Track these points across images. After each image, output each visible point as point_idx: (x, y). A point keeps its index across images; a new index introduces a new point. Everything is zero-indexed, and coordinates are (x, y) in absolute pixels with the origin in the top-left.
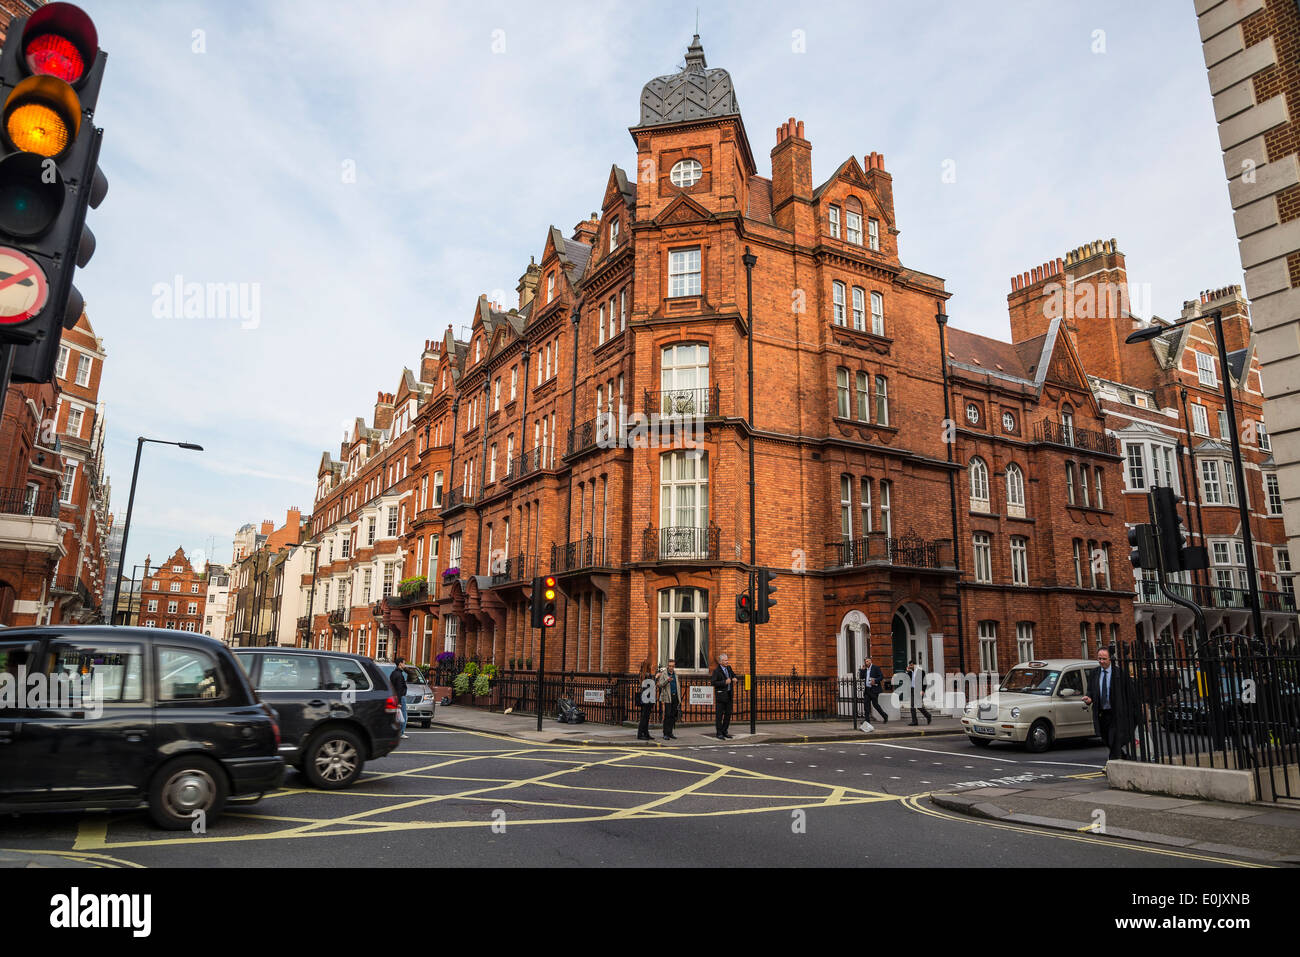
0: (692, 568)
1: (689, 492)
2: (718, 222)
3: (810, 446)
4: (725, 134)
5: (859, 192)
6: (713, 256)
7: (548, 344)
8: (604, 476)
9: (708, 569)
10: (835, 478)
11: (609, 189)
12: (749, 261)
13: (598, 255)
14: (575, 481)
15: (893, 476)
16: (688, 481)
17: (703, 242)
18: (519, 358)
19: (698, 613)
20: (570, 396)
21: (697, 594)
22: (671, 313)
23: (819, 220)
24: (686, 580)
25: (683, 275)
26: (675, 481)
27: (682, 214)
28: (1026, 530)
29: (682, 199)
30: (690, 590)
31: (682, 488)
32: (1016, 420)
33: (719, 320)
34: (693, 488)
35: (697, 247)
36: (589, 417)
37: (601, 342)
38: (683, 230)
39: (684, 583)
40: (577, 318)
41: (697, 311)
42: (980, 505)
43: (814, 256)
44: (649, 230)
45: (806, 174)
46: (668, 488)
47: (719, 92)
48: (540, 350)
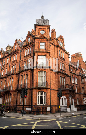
0: (43, 88)
1: (42, 77)
2: (47, 39)
3: (57, 72)
4: (48, 28)
5: (61, 40)
6: (47, 44)
7: (15, 55)
8: (27, 74)
9: (46, 89)
10: (60, 77)
11: (28, 34)
12: (50, 46)
13: (25, 43)
14: (21, 75)
15: (65, 77)
16: (42, 75)
17: (45, 42)
18: (9, 57)
19: (43, 96)
20: (19, 63)
21: (43, 92)
22: (40, 51)
23: (57, 42)
24: (42, 90)
25: (42, 46)
26: (40, 75)
27: (42, 37)
28: (77, 86)
29: (43, 35)
30: (42, 92)
31: (41, 76)
32: (76, 72)
33: (47, 53)
34: (43, 76)
35: (44, 42)
36: (23, 66)
37: (25, 55)
38: (42, 39)
39: (42, 91)
40: (21, 51)
41: (44, 51)
42: (73, 82)
43: (57, 47)
44: (37, 39)
45: (56, 36)
46: (39, 76)
47: (47, 22)
48: (13, 56)
